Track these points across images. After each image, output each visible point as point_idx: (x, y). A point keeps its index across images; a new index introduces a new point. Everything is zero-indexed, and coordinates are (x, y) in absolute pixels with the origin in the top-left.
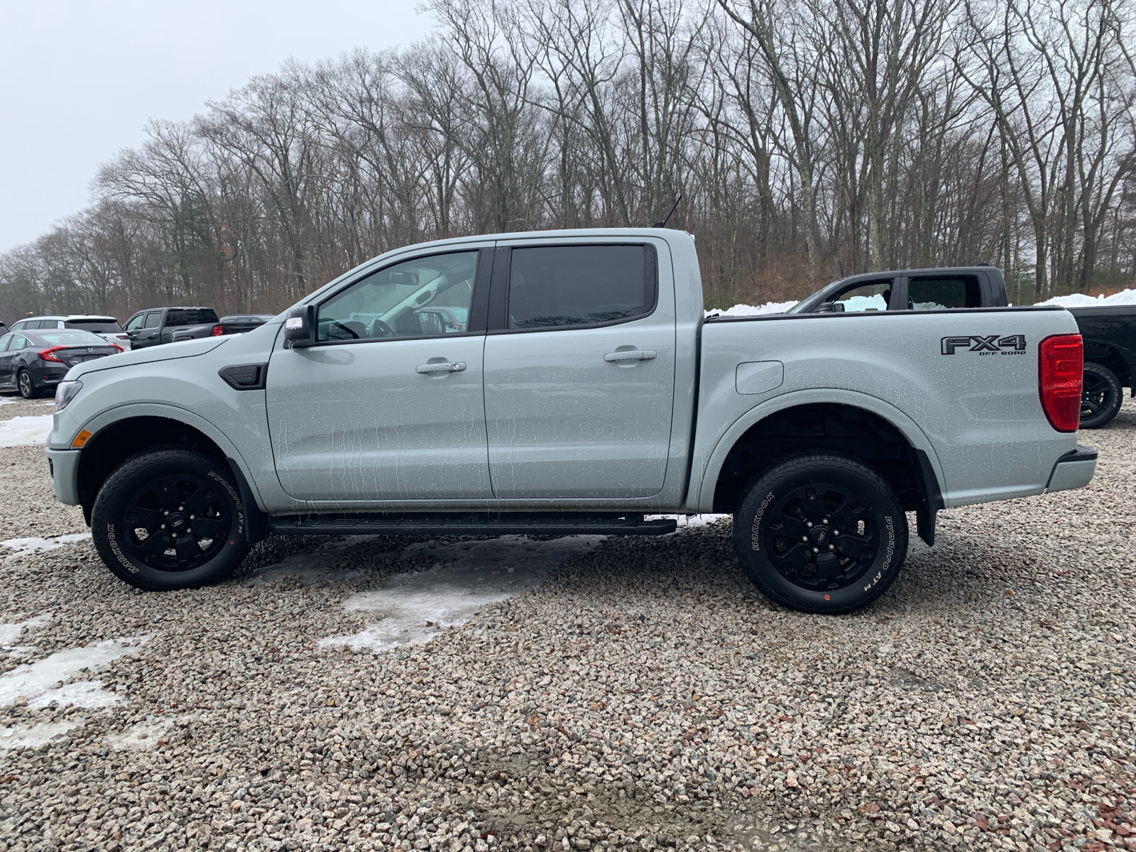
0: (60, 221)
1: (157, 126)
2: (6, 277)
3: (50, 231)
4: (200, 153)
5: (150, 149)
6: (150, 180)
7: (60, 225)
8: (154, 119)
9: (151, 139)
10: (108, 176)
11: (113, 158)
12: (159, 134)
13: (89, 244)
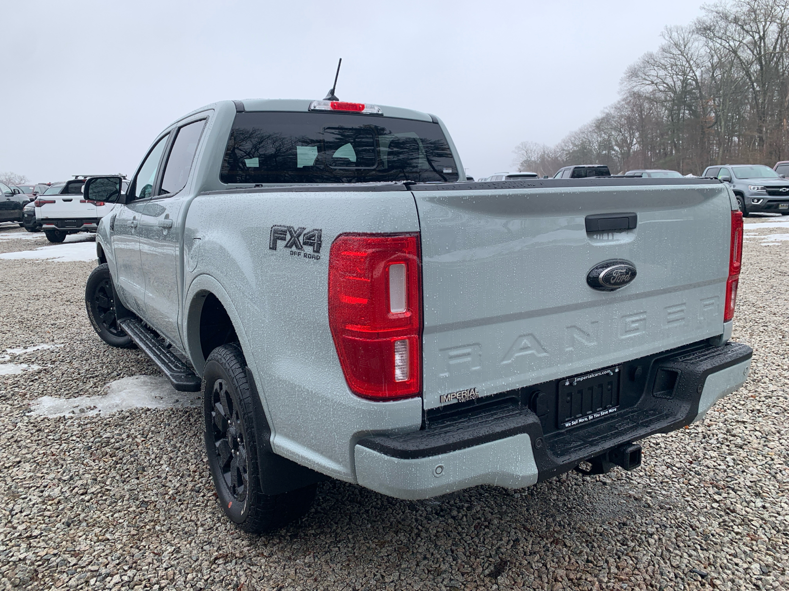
0: (606, 108)
1: (670, 31)
2: (576, 146)
3: (600, 116)
4: (699, 48)
5: (664, 50)
6: (662, 73)
7: (607, 111)
8: (669, 27)
9: (664, 42)
10: (634, 74)
11: (638, 60)
12: (671, 37)
13: (623, 121)
